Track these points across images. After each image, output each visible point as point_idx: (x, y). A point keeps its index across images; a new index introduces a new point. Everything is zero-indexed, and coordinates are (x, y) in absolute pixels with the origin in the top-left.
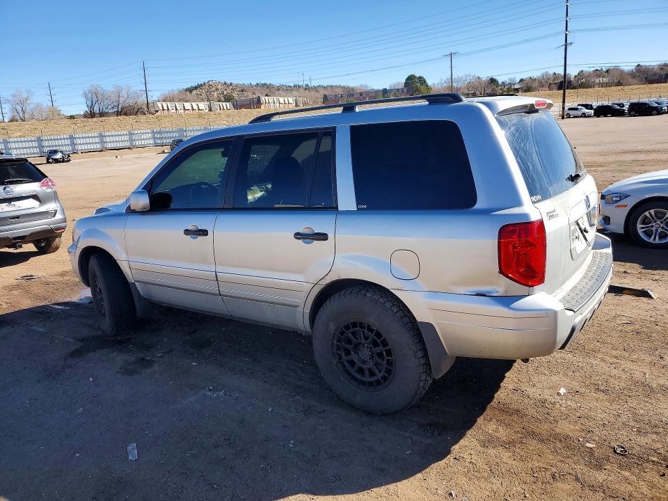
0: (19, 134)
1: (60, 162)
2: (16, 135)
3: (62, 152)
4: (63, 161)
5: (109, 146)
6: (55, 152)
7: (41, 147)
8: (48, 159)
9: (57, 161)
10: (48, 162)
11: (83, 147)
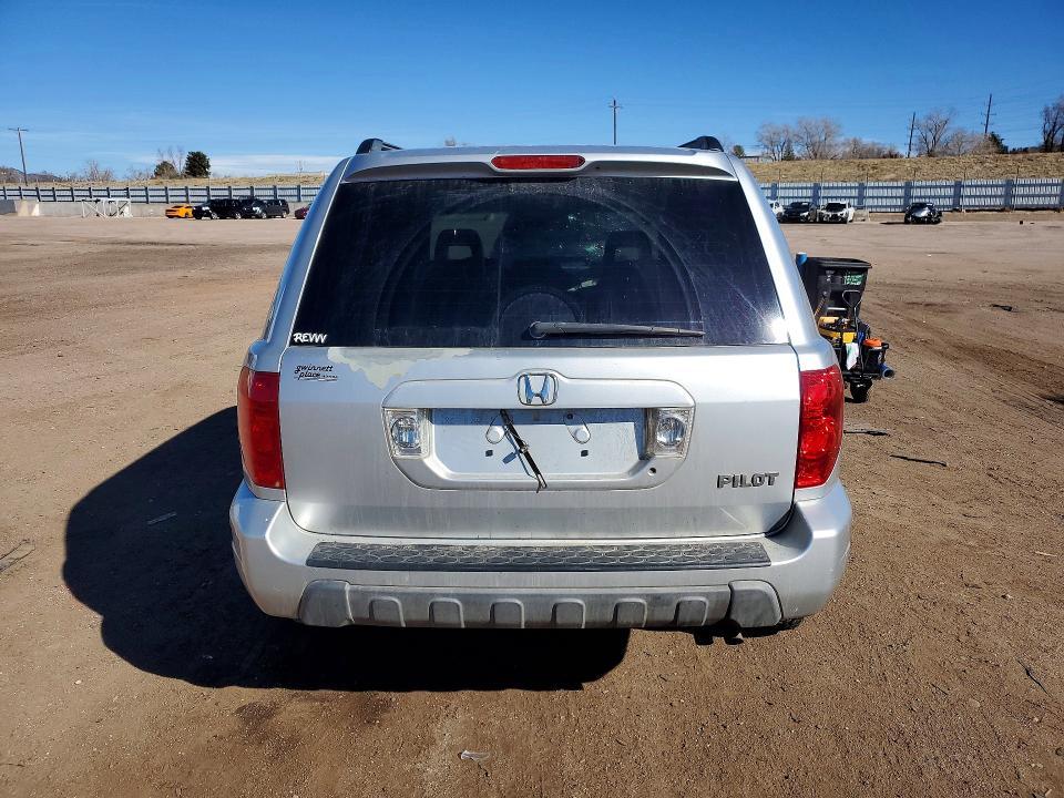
0: (893, 176)
1: (923, 223)
2: (887, 177)
3: (930, 208)
4: (929, 222)
5: (1019, 202)
6: (921, 206)
7: (907, 196)
8: (907, 216)
9: (919, 221)
10: (906, 222)
11: (973, 202)
